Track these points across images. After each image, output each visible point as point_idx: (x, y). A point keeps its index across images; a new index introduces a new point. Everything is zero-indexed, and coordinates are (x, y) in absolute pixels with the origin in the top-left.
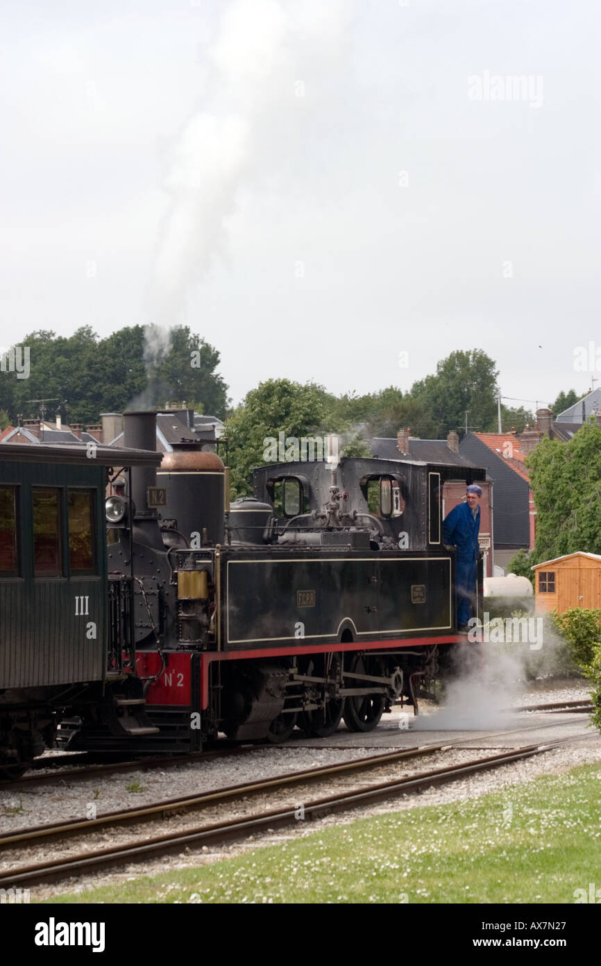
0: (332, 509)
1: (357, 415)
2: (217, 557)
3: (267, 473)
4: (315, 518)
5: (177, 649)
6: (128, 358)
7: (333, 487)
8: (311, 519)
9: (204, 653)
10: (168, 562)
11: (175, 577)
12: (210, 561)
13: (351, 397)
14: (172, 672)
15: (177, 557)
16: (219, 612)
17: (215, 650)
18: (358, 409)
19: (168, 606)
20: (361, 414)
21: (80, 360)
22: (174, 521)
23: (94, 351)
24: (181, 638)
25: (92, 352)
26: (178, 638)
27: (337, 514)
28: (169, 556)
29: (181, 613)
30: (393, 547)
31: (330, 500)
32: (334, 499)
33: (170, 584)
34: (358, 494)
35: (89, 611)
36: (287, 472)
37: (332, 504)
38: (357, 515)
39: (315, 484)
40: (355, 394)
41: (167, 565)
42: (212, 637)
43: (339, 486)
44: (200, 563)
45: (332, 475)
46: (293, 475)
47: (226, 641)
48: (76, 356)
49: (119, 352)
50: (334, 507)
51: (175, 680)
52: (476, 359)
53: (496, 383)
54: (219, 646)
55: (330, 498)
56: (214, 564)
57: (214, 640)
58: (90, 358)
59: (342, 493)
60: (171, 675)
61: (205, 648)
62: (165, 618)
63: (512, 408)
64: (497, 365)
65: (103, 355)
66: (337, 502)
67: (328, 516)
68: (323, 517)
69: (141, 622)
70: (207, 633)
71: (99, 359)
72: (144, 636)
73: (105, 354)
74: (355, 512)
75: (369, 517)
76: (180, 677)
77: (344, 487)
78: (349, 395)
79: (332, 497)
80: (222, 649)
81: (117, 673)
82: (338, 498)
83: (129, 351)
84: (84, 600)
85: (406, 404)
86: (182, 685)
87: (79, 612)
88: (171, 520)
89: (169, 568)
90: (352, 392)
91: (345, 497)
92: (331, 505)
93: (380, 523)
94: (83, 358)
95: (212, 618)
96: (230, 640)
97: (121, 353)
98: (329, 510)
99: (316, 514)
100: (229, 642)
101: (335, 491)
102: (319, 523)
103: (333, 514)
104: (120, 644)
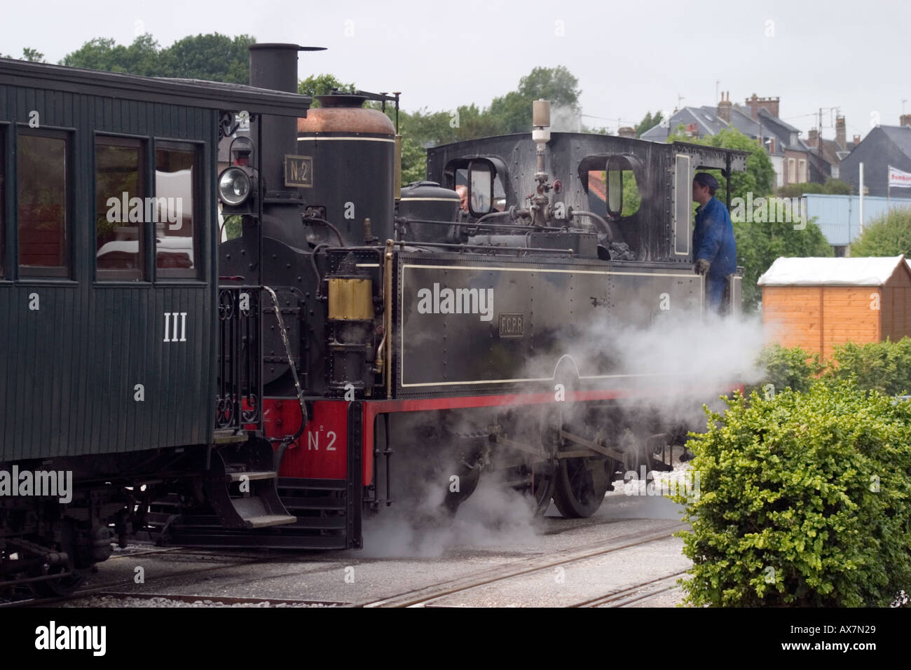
0: (538, 204)
1: (429, 132)
2: (388, 258)
3: (445, 154)
4: (513, 216)
5: (326, 395)
6: (191, 68)
7: (539, 173)
8: (508, 218)
9: (367, 401)
10: (314, 266)
11: (325, 290)
12: (377, 265)
13: (423, 114)
14: (319, 430)
15: (327, 258)
16: (390, 341)
17: (385, 397)
18: (431, 126)
19: (312, 332)
20: (433, 131)
21: (140, 70)
22: (322, 208)
23: (154, 60)
24: (333, 380)
25: (151, 62)
26: (327, 380)
27: (545, 212)
28: (316, 256)
29: (333, 341)
30: (628, 256)
31: (536, 192)
32: (540, 191)
33: (318, 298)
34: (575, 183)
35: (186, 337)
36: (475, 154)
37: (539, 197)
38: (573, 212)
39: (514, 171)
40: (427, 111)
41: (312, 269)
42: (378, 378)
43: (548, 173)
44: (361, 268)
45: (539, 158)
46: (482, 156)
47: (400, 384)
48: (134, 66)
49: (181, 62)
50: (540, 202)
51: (324, 441)
52: (558, 76)
53: (577, 102)
54: (389, 392)
55: (536, 187)
56: (383, 268)
57: (381, 383)
58: (149, 68)
59: (552, 182)
60: (317, 433)
61: (369, 394)
62: (308, 350)
63: (594, 130)
64: (579, 83)
65: (163, 65)
66: (545, 193)
67: (532, 214)
68: (525, 216)
69: (273, 354)
70: (372, 373)
71: (159, 68)
72: (277, 376)
73: (165, 64)
74: (571, 209)
75: (590, 216)
76: (332, 436)
77: (555, 173)
78: (421, 113)
79: (539, 187)
80: (394, 396)
81: (233, 431)
82: (547, 189)
83: (190, 62)
84: (180, 318)
85: (481, 122)
86: (334, 449)
87: (171, 336)
88: (317, 207)
89: (315, 274)
90: (423, 110)
91: (557, 188)
92: (536, 199)
93: (606, 225)
94: (143, 68)
95: (380, 349)
96: (404, 383)
97: (183, 63)
98: (534, 206)
99: (515, 211)
100: (403, 385)
101: (542, 180)
102: (520, 222)
103: (538, 212)
104: (236, 386)
